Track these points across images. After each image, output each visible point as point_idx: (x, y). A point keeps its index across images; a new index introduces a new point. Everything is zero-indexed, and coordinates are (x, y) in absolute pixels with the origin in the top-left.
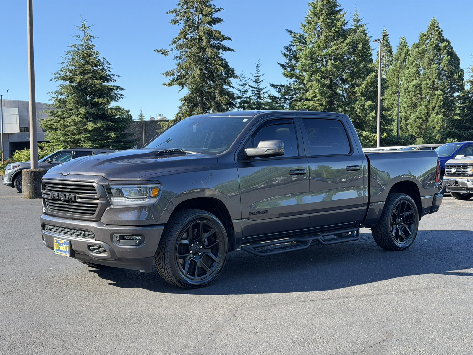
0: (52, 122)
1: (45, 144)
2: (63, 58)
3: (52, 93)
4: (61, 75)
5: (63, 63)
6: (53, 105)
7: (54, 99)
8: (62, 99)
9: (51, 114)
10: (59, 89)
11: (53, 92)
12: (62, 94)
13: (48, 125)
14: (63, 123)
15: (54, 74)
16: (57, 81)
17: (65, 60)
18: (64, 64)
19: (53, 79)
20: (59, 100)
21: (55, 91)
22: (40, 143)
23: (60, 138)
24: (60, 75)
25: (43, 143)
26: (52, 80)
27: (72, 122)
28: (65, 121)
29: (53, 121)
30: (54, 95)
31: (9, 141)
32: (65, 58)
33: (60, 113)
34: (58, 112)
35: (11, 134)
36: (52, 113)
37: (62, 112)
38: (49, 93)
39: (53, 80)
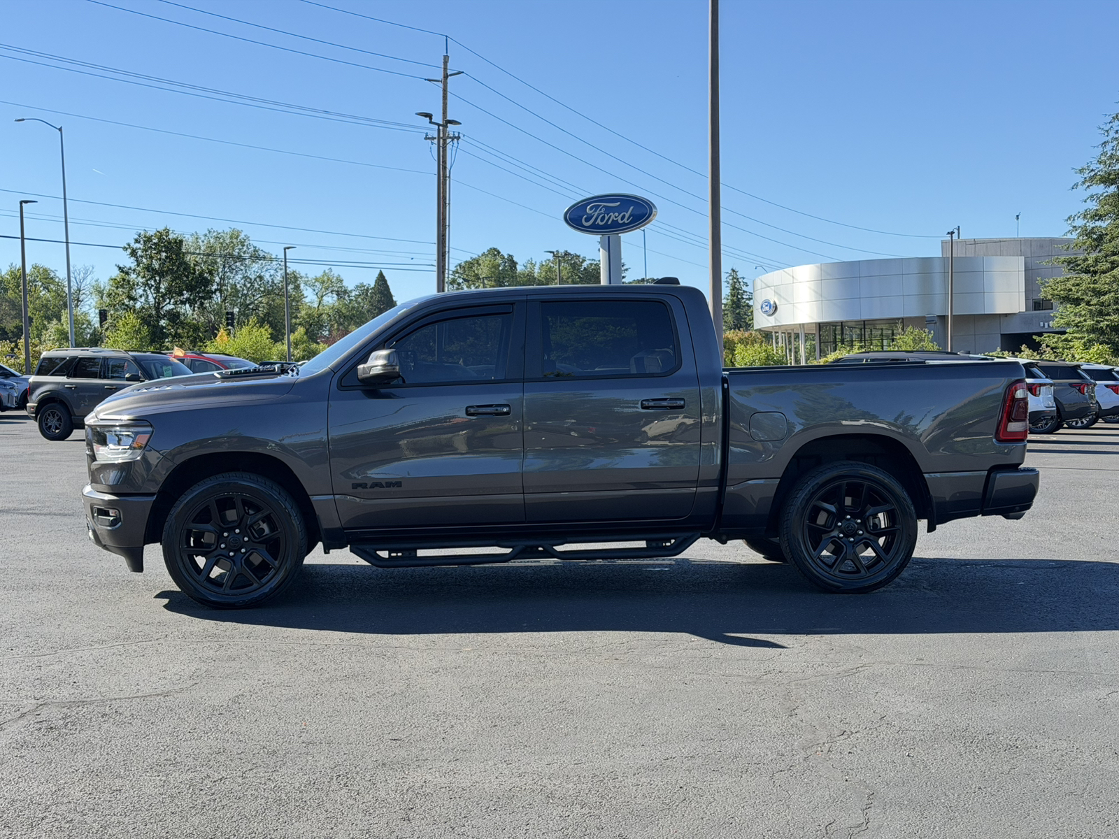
0: (1069, 285)
1: (1051, 338)
2: (1103, 132)
3: (1076, 218)
4: (1096, 171)
5: (1105, 143)
6: (1076, 245)
7: (1076, 230)
8: (1096, 230)
9: (1068, 265)
10: (1093, 206)
11: (1079, 215)
12: (1101, 218)
13: (1062, 292)
14: (1092, 286)
15: (1080, 170)
16: (1088, 186)
17: (1106, 134)
18: (1107, 146)
19: (1080, 183)
20: (1089, 233)
21: (1082, 211)
22: (1039, 336)
23: (1085, 321)
24: (1093, 173)
25: (1045, 335)
26: (1077, 185)
27: (1114, 282)
28: (1095, 280)
29: (1072, 282)
30: (1080, 222)
31: (1002, 333)
32: (1107, 131)
33: (1090, 262)
34: (1086, 260)
35: (1006, 315)
36: (1072, 264)
37: (1097, 261)
38: (1069, 218)
39: (1079, 186)
